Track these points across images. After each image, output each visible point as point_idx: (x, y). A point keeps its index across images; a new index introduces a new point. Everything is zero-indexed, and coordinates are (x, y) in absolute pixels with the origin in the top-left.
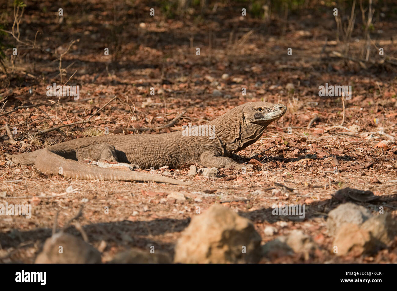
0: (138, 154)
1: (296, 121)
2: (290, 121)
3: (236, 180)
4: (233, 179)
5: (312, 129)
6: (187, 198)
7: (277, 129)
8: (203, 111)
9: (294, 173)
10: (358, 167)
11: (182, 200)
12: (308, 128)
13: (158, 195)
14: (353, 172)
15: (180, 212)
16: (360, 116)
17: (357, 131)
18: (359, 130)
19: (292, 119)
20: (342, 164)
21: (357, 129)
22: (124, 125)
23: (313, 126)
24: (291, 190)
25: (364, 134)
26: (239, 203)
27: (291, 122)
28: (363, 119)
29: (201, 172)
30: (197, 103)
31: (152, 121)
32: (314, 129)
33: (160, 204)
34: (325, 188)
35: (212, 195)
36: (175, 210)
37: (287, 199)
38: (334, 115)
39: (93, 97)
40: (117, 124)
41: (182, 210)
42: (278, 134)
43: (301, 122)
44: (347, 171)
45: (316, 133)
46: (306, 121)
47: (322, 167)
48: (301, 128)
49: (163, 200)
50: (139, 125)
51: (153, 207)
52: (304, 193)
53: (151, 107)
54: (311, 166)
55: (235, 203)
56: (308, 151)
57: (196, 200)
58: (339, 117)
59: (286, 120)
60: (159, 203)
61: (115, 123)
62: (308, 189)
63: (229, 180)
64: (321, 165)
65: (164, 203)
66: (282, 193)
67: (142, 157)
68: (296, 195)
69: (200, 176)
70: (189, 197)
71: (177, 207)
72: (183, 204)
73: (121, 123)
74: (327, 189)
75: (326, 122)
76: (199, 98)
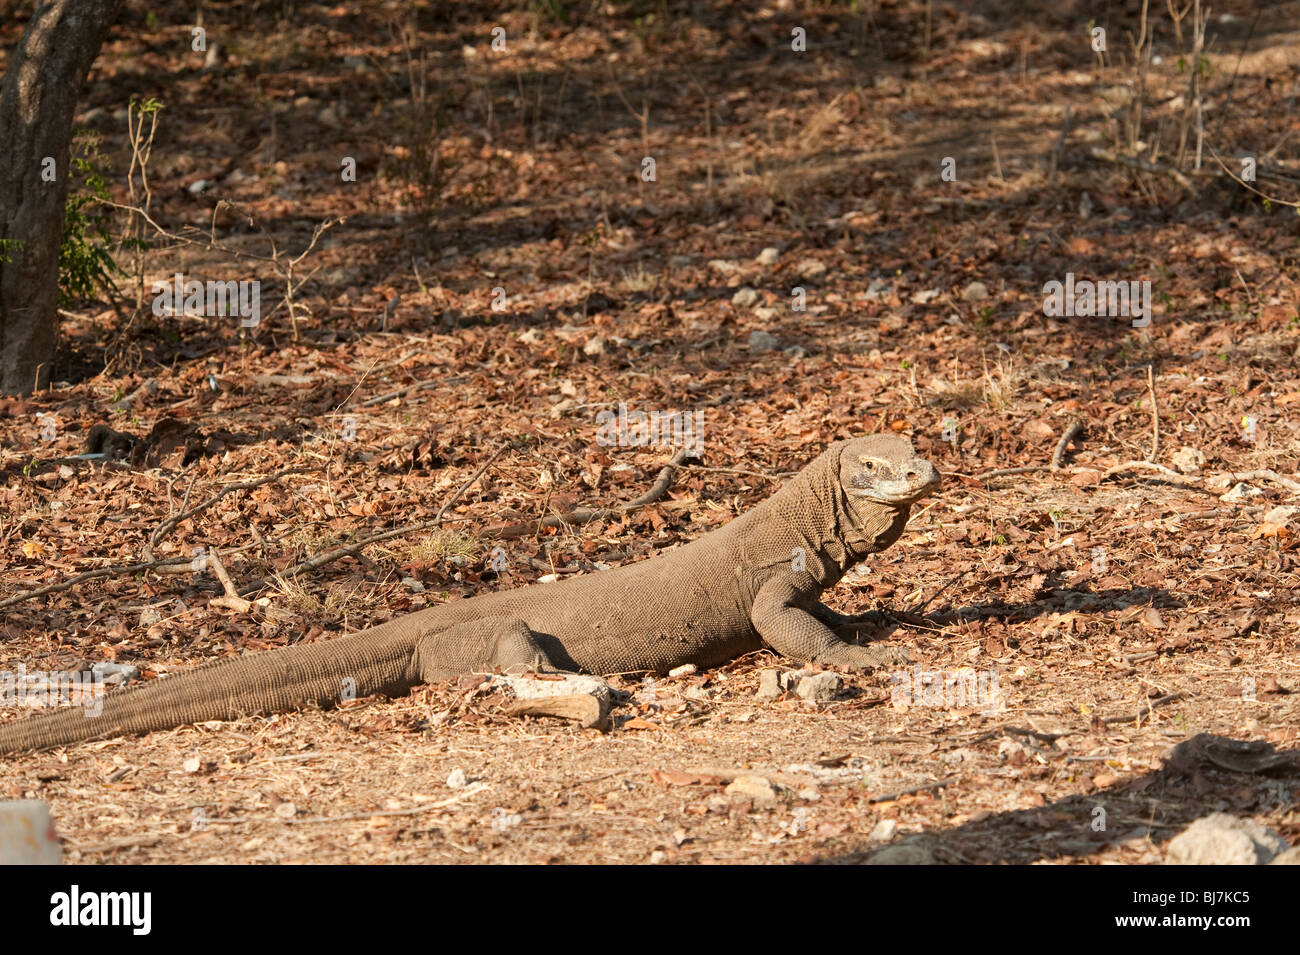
0: (603, 637)
1: (1014, 444)
2: (996, 443)
3: (891, 706)
4: (882, 703)
5: (1066, 471)
6: (777, 790)
7: (967, 484)
8: (735, 423)
9: (1045, 668)
10: (1218, 633)
11: (767, 801)
12: (1054, 467)
13: (698, 783)
14: (1205, 650)
15: (772, 840)
16: (1199, 409)
17: (1195, 467)
18: (1201, 462)
19: (1003, 436)
20: (1172, 624)
21: (1197, 459)
22: (524, 504)
23: (1068, 457)
24: (1051, 740)
25: (1219, 480)
26: (920, 798)
27: (999, 449)
28: (1209, 418)
29: (791, 684)
30: (711, 387)
31: (601, 482)
32: (1070, 468)
33: (713, 818)
34: (1138, 722)
35: (839, 771)
36: (756, 835)
37: (1044, 775)
38: (1123, 413)
39: (400, 387)
40: (502, 500)
41: (775, 834)
42: (969, 499)
43: (1030, 447)
44: (1189, 651)
45: (1079, 483)
46: (1044, 442)
47: (1118, 639)
48: (1034, 471)
49: (716, 801)
50: (566, 499)
51: (696, 829)
52: (1084, 747)
53: (579, 415)
54: (1086, 636)
55: (908, 800)
56: (1069, 573)
57: (803, 794)
58: (1138, 416)
59: (984, 439)
60: (709, 811)
61: (495, 497)
62: (1096, 732)
63: (871, 705)
64: (1113, 631)
65: (724, 812)
66: (1028, 752)
67: (615, 646)
68: (1067, 759)
69: (792, 701)
70: (781, 785)
71: (760, 824)
72: (772, 812)
73: (514, 496)
74: (1143, 725)
75: (1101, 440)
76: (713, 365)
